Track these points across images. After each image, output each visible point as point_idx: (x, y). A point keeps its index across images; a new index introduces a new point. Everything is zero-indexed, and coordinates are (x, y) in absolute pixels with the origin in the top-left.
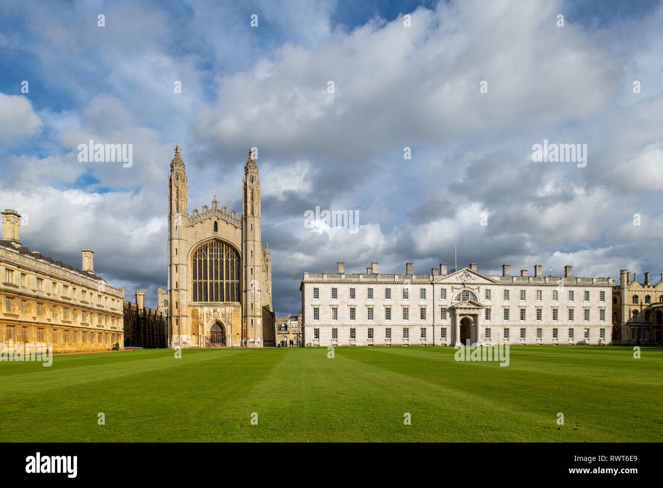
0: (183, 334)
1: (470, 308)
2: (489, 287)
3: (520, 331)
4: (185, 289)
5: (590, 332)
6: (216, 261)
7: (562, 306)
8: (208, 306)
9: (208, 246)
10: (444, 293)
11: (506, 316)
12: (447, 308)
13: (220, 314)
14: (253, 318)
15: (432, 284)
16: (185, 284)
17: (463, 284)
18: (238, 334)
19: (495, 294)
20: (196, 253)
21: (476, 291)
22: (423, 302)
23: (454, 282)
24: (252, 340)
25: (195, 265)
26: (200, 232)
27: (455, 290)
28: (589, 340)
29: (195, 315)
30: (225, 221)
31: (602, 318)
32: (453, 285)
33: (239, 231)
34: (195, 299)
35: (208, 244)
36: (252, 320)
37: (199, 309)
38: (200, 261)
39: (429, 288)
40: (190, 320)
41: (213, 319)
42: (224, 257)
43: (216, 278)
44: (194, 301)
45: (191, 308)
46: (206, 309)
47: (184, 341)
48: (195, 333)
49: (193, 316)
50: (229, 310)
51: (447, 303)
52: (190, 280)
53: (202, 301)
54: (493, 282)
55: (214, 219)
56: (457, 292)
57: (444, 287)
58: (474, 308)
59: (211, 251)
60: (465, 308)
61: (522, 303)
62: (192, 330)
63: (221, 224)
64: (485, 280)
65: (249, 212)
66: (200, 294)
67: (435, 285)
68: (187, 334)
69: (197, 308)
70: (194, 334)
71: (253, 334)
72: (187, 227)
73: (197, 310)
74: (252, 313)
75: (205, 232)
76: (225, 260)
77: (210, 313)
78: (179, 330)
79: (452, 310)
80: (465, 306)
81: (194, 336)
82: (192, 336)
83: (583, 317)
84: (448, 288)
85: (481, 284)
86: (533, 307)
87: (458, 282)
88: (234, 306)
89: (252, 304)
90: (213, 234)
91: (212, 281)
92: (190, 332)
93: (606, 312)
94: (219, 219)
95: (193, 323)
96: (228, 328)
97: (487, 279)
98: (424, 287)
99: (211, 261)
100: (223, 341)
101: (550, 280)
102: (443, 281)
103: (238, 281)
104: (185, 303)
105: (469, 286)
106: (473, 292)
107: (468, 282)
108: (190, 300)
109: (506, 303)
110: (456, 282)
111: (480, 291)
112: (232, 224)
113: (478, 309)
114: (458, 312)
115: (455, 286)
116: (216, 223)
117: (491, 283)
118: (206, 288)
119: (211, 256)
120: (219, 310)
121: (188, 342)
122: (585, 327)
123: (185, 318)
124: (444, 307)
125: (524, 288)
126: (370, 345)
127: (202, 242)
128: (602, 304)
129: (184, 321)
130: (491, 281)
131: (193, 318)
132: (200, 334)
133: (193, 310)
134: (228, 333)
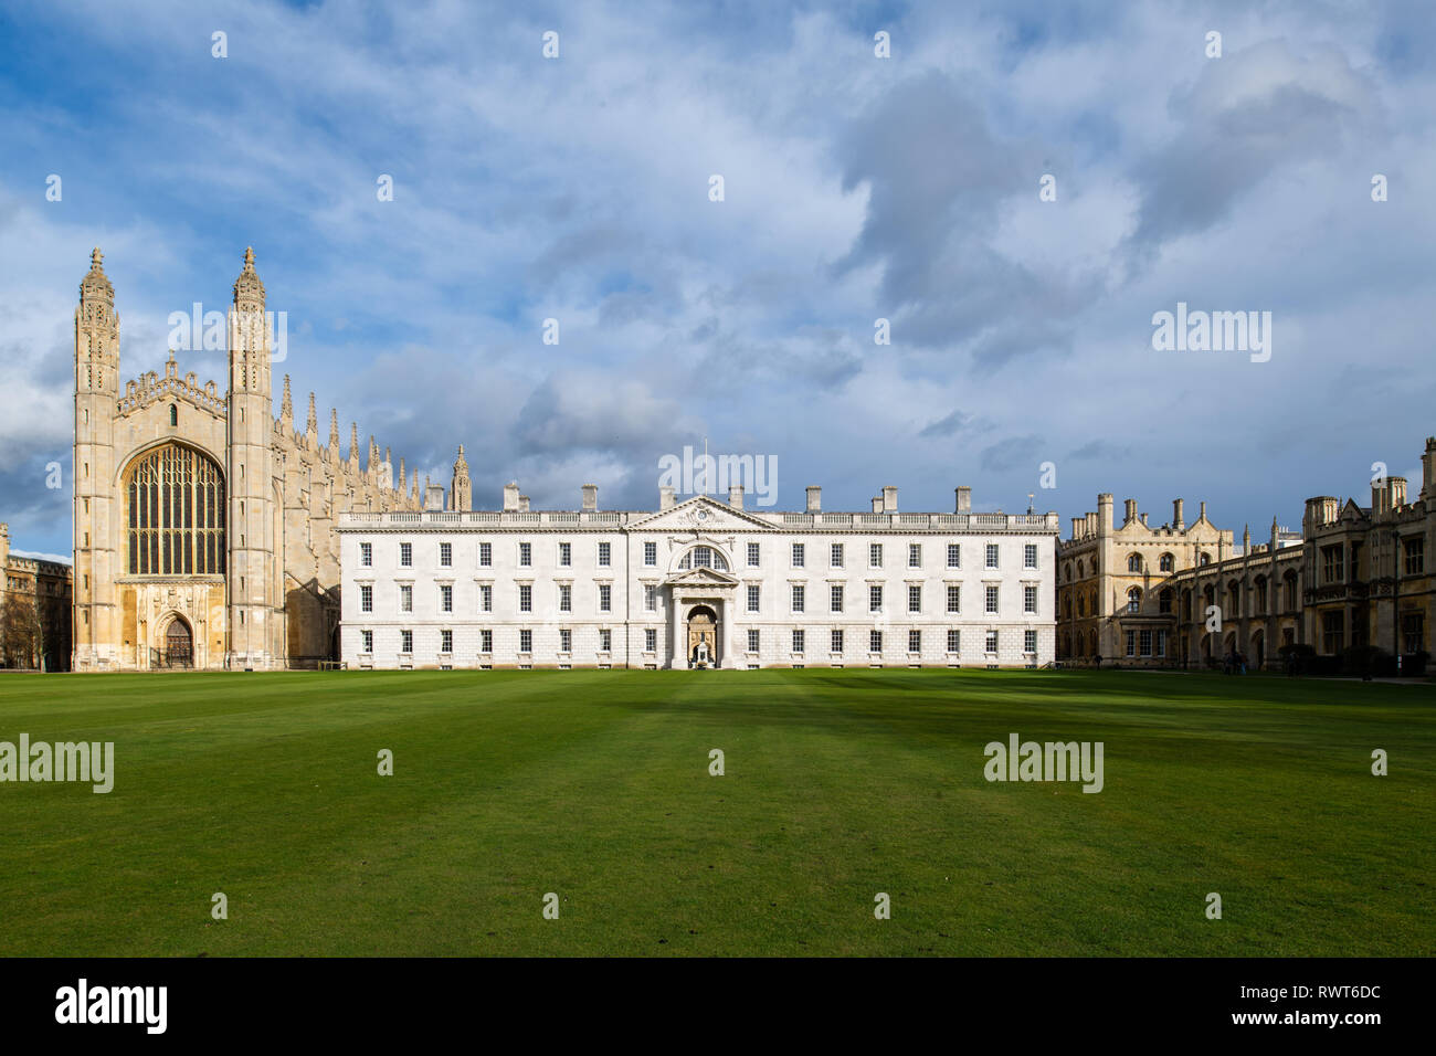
0: (101, 642)
1: (702, 586)
2: (755, 538)
3: (831, 637)
4: (107, 547)
5: (1000, 637)
6: (178, 488)
7: (931, 578)
8: (157, 582)
9: (161, 456)
10: (651, 552)
11: (799, 603)
12: (659, 584)
13: (183, 600)
14: (245, 609)
15: (623, 531)
16: (106, 537)
17: (693, 531)
18: (219, 642)
19: (770, 552)
20: (136, 472)
21: (726, 547)
22: (604, 573)
23: (672, 527)
24: (241, 655)
25: (133, 496)
26: (140, 427)
27: (676, 545)
28: (997, 657)
29: (129, 603)
30: (193, 403)
31: (1030, 605)
32: (671, 535)
33: (221, 423)
34: (133, 569)
35: (162, 452)
36: (242, 612)
37: (138, 589)
38: (144, 488)
39: (617, 541)
40: (119, 613)
41: (165, 609)
42: (194, 478)
43: (178, 525)
44: (132, 572)
45: (121, 589)
46: (152, 590)
47: (102, 656)
48: (130, 641)
49: (125, 604)
50: (201, 591)
51: (659, 574)
52: (122, 528)
53: (147, 572)
54: (763, 525)
55: (171, 399)
56: (680, 552)
57: (651, 538)
58: (712, 586)
59: (167, 466)
60: (692, 586)
61: (836, 573)
62: (125, 633)
63: (184, 410)
64: (745, 522)
65: (238, 383)
66: (142, 557)
67: (630, 534)
68: (111, 642)
69: (134, 586)
70: (128, 642)
71: (244, 642)
72: (113, 419)
73: (134, 592)
74: (242, 597)
75: (151, 427)
76: (194, 485)
77: (157, 599)
78: (90, 634)
79: (668, 589)
80: (693, 582)
81: (127, 646)
82: (123, 645)
83: (983, 604)
84: (661, 541)
85: (735, 531)
86: (862, 580)
87: (682, 527)
88: (210, 583)
89: (242, 578)
90: (168, 429)
91: (167, 530)
92: (119, 638)
93: (1040, 592)
94: (178, 400)
95: (126, 618)
96: (197, 629)
97: (748, 519)
98: (606, 538)
99: (167, 489)
100: (188, 657)
101: (903, 520)
102: (647, 527)
103: (221, 529)
104: (107, 578)
105: (710, 536)
106: (718, 548)
107: (707, 527)
108: (122, 571)
109: (799, 574)
110: (678, 527)
111: (735, 546)
112: (206, 410)
113: (722, 586)
114: (678, 593)
115: (677, 536)
116: (174, 408)
117: (760, 528)
118: (155, 546)
119: (166, 477)
120: (180, 590)
121: (112, 659)
122: (987, 627)
123: (106, 608)
124: (651, 583)
125: (839, 539)
126: (487, 667)
127: (144, 448)
128: (1030, 574)
129: (102, 614)
130: (759, 524)
131: (125, 609)
132: (139, 641)
133: (126, 592)
134: (198, 640)
